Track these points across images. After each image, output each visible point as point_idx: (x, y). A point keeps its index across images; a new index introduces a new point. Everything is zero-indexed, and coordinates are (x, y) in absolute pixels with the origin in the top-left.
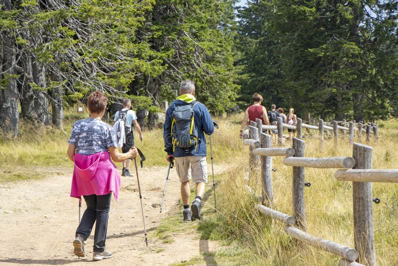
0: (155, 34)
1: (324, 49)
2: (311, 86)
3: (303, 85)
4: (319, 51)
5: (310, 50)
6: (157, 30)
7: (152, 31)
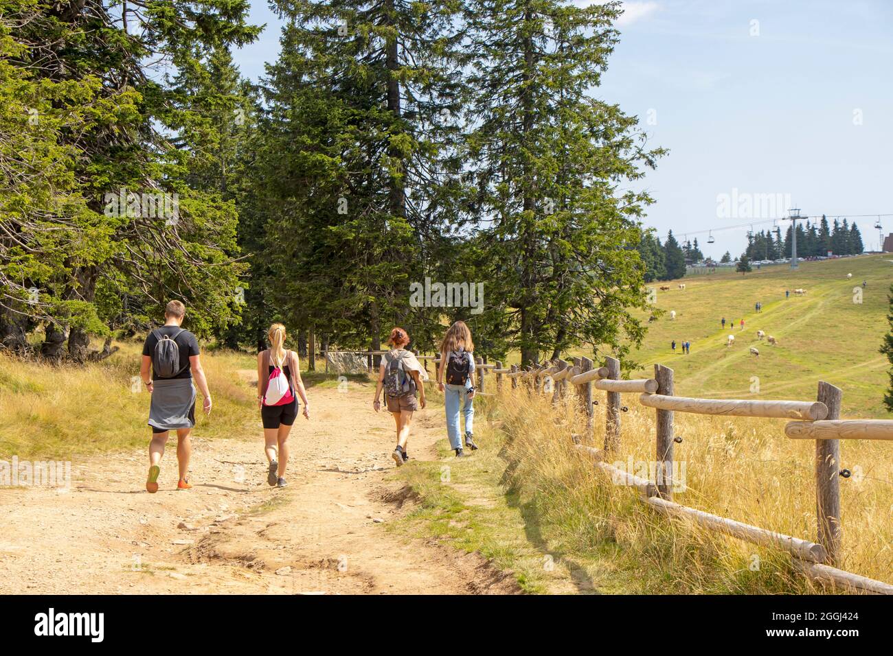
0: (97, 179)
1: (355, 228)
2: (330, 291)
3: (316, 288)
4: (346, 231)
5: (331, 228)
6: (99, 173)
7: (89, 174)
